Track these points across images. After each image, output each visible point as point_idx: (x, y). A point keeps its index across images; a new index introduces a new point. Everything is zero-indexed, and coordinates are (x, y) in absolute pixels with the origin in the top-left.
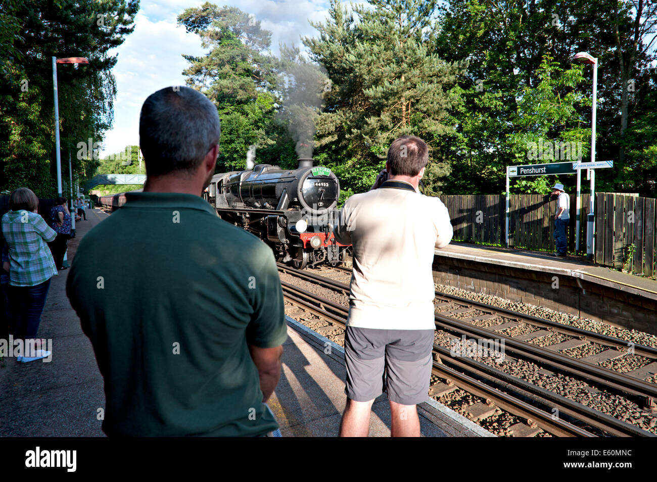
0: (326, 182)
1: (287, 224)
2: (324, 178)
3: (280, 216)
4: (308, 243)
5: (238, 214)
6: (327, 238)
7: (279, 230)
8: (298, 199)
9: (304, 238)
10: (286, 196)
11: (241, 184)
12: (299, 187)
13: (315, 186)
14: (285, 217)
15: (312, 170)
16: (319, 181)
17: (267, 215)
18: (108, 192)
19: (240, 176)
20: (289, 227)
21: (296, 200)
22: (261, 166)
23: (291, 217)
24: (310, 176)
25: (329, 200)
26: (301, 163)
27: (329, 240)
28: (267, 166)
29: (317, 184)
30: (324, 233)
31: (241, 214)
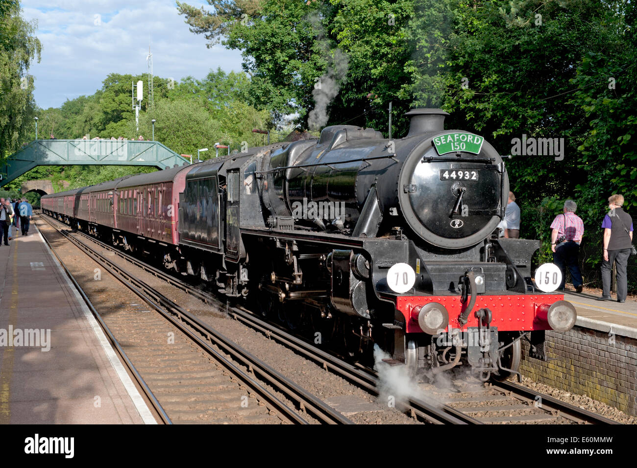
0: (470, 169)
1: (370, 272)
2: (464, 160)
3: (357, 252)
4: (415, 318)
5: (278, 245)
6: (464, 308)
7: (355, 284)
8: (399, 211)
9: (405, 308)
10: (376, 203)
11: (288, 173)
12: (402, 182)
13: (443, 179)
14: (367, 256)
15: (435, 139)
16: (452, 165)
17: (331, 248)
18: (67, 183)
19: (287, 154)
20: (376, 277)
21: (395, 213)
22: (334, 128)
23: (381, 254)
24: (431, 154)
25: (478, 213)
26: (414, 122)
27: (471, 315)
28: (345, 130)
29: (446, 175)
30: (459, 298)
31: (283, 243)
